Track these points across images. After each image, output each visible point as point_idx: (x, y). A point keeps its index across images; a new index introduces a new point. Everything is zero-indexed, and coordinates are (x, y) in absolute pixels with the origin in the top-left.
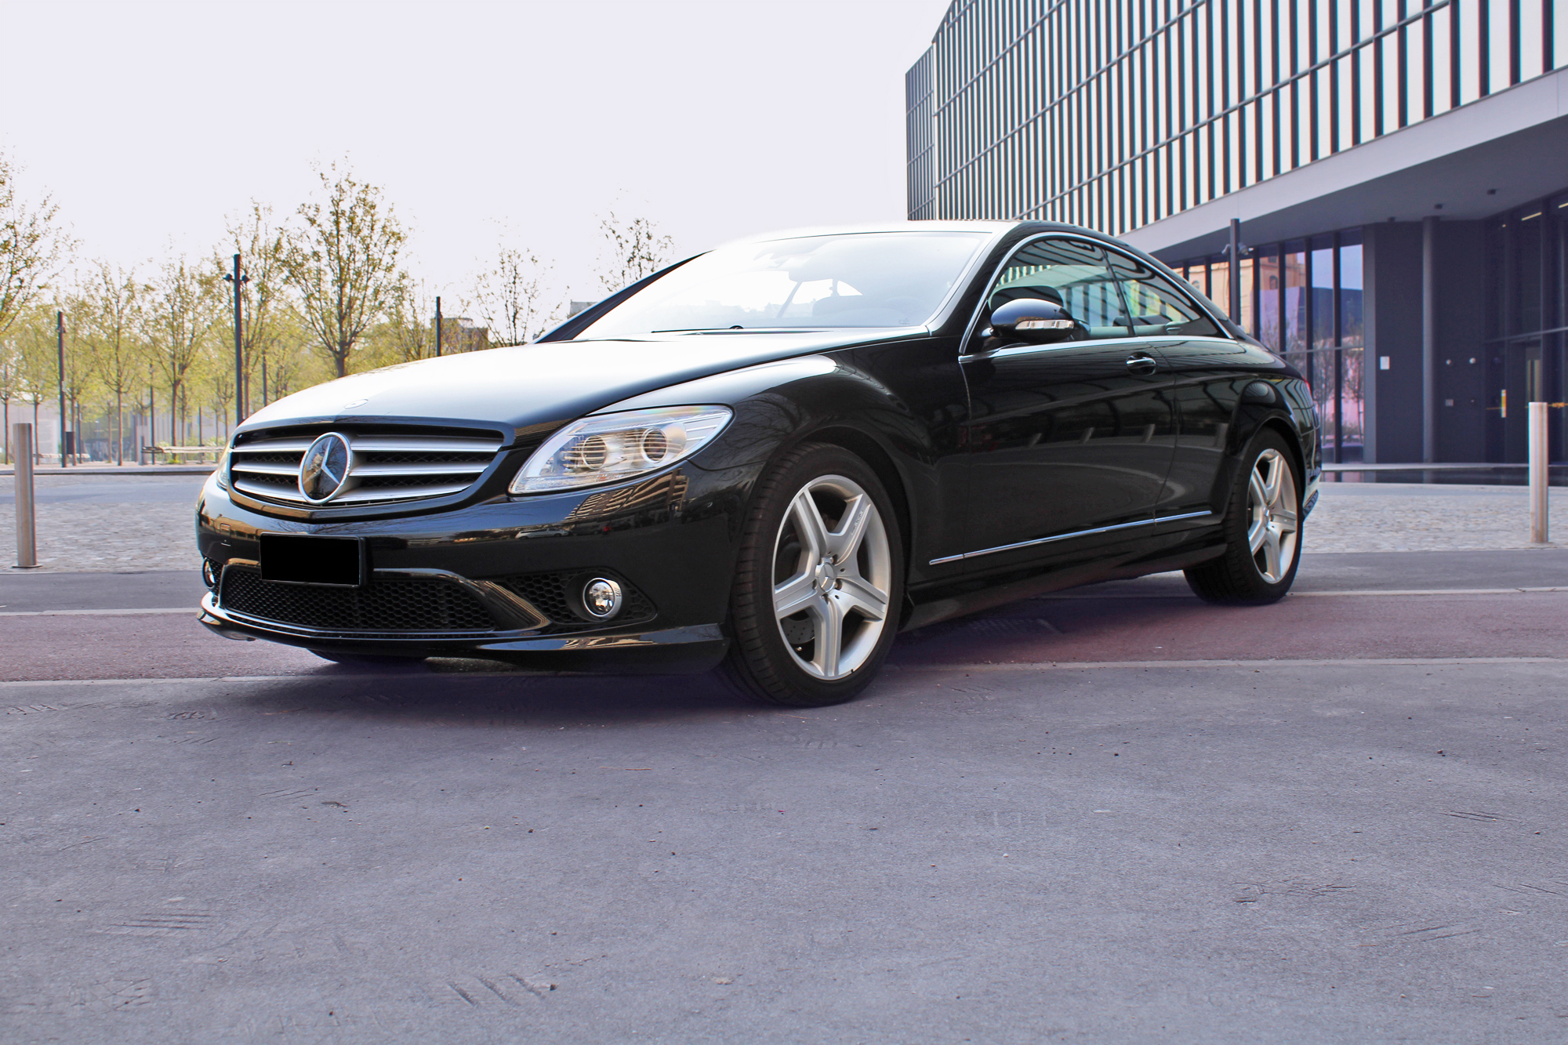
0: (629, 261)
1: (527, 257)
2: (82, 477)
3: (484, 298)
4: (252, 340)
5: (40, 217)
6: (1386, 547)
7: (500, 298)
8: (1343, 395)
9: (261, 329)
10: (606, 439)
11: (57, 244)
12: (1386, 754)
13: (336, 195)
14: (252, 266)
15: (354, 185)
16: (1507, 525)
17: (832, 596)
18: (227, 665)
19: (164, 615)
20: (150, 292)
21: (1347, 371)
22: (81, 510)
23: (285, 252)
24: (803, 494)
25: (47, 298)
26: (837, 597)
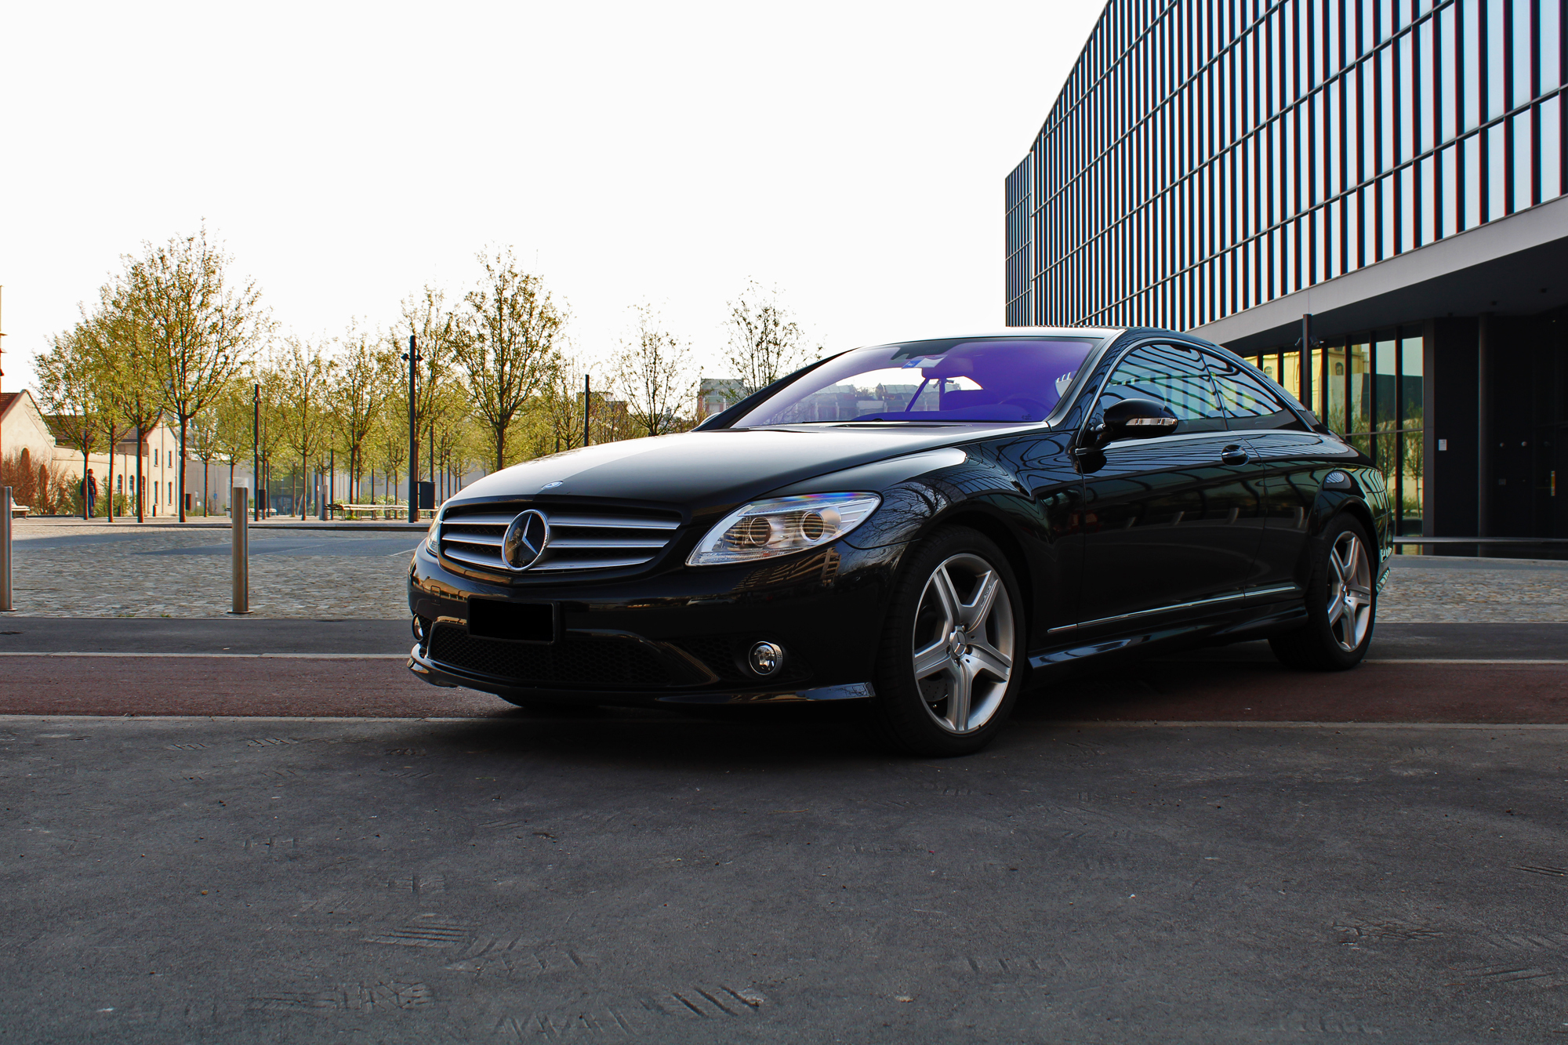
0: (758, 345)
1: (665, 340)
2: (275, 530)
3: (627, 377)
4: (423, 411)
5: (244, 301)
6: (1448, 619)
7: (641, 377)
8: (1404, 472)
9: (430, 402)
10: (770, 520)
11: (258, 326)
12: (1460, 812)
13: (500, 284)
14: (424, 346)
15: (516, 275)
16: (1559, 599)
17: (963, 660)
18: (428, 707)
19: (364, 659)
20: (335, 367)
21: (1407, 451)
22: (280, 562)
23: (454, 334)
24: (940, 571)
25: (245, 373)
26: (968, 661)
